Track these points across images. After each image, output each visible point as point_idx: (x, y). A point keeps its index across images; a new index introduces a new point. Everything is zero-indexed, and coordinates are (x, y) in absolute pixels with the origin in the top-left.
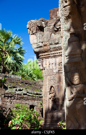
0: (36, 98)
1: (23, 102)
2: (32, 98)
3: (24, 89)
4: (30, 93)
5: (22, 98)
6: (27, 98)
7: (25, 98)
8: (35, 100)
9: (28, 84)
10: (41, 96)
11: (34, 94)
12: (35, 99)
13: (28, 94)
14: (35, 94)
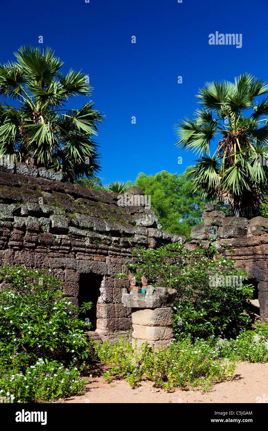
0: (111, 247)
1: (48, 261)
2: (92, 248)
3: (59, 211)
4: (83, 228)
5: (44, 244)
6: (70, 245)
7: (59, 245)
8: (106, 255)
9: (81, 197)
10: (129, 240)
11: (101, 233)
12: (107, 250)
13: (72, 229)
14: (107, 233)
